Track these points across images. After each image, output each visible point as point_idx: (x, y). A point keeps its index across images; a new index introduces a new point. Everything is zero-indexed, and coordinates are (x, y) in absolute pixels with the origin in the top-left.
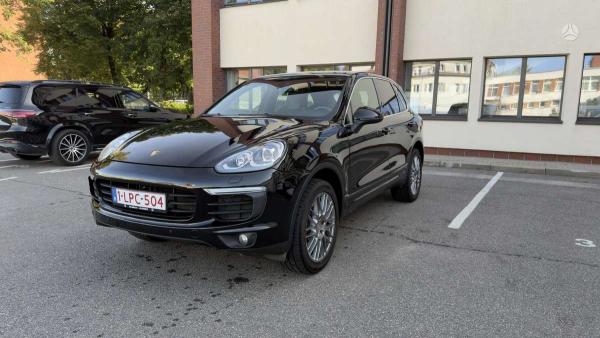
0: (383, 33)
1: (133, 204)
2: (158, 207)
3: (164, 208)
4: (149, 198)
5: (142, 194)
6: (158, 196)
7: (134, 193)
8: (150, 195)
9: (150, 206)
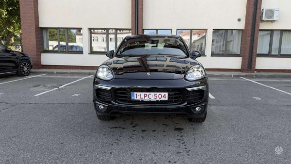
0: (134, 15)
1: (147, 99)
2: (163, 99)
3: (167, 99)
4: (157, 95)
5: (153, 94)
6: (163, 94)
7: (148, 94)
8: (158, 94)
9: (158, 99)
